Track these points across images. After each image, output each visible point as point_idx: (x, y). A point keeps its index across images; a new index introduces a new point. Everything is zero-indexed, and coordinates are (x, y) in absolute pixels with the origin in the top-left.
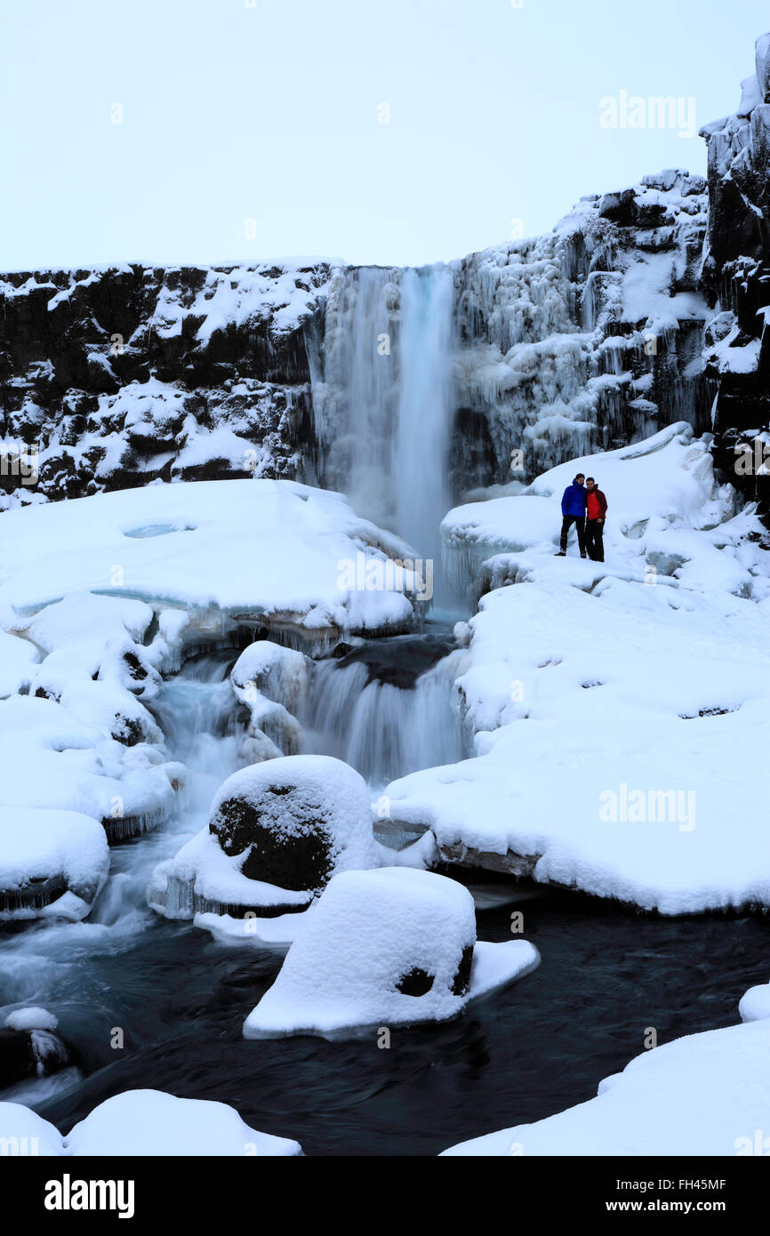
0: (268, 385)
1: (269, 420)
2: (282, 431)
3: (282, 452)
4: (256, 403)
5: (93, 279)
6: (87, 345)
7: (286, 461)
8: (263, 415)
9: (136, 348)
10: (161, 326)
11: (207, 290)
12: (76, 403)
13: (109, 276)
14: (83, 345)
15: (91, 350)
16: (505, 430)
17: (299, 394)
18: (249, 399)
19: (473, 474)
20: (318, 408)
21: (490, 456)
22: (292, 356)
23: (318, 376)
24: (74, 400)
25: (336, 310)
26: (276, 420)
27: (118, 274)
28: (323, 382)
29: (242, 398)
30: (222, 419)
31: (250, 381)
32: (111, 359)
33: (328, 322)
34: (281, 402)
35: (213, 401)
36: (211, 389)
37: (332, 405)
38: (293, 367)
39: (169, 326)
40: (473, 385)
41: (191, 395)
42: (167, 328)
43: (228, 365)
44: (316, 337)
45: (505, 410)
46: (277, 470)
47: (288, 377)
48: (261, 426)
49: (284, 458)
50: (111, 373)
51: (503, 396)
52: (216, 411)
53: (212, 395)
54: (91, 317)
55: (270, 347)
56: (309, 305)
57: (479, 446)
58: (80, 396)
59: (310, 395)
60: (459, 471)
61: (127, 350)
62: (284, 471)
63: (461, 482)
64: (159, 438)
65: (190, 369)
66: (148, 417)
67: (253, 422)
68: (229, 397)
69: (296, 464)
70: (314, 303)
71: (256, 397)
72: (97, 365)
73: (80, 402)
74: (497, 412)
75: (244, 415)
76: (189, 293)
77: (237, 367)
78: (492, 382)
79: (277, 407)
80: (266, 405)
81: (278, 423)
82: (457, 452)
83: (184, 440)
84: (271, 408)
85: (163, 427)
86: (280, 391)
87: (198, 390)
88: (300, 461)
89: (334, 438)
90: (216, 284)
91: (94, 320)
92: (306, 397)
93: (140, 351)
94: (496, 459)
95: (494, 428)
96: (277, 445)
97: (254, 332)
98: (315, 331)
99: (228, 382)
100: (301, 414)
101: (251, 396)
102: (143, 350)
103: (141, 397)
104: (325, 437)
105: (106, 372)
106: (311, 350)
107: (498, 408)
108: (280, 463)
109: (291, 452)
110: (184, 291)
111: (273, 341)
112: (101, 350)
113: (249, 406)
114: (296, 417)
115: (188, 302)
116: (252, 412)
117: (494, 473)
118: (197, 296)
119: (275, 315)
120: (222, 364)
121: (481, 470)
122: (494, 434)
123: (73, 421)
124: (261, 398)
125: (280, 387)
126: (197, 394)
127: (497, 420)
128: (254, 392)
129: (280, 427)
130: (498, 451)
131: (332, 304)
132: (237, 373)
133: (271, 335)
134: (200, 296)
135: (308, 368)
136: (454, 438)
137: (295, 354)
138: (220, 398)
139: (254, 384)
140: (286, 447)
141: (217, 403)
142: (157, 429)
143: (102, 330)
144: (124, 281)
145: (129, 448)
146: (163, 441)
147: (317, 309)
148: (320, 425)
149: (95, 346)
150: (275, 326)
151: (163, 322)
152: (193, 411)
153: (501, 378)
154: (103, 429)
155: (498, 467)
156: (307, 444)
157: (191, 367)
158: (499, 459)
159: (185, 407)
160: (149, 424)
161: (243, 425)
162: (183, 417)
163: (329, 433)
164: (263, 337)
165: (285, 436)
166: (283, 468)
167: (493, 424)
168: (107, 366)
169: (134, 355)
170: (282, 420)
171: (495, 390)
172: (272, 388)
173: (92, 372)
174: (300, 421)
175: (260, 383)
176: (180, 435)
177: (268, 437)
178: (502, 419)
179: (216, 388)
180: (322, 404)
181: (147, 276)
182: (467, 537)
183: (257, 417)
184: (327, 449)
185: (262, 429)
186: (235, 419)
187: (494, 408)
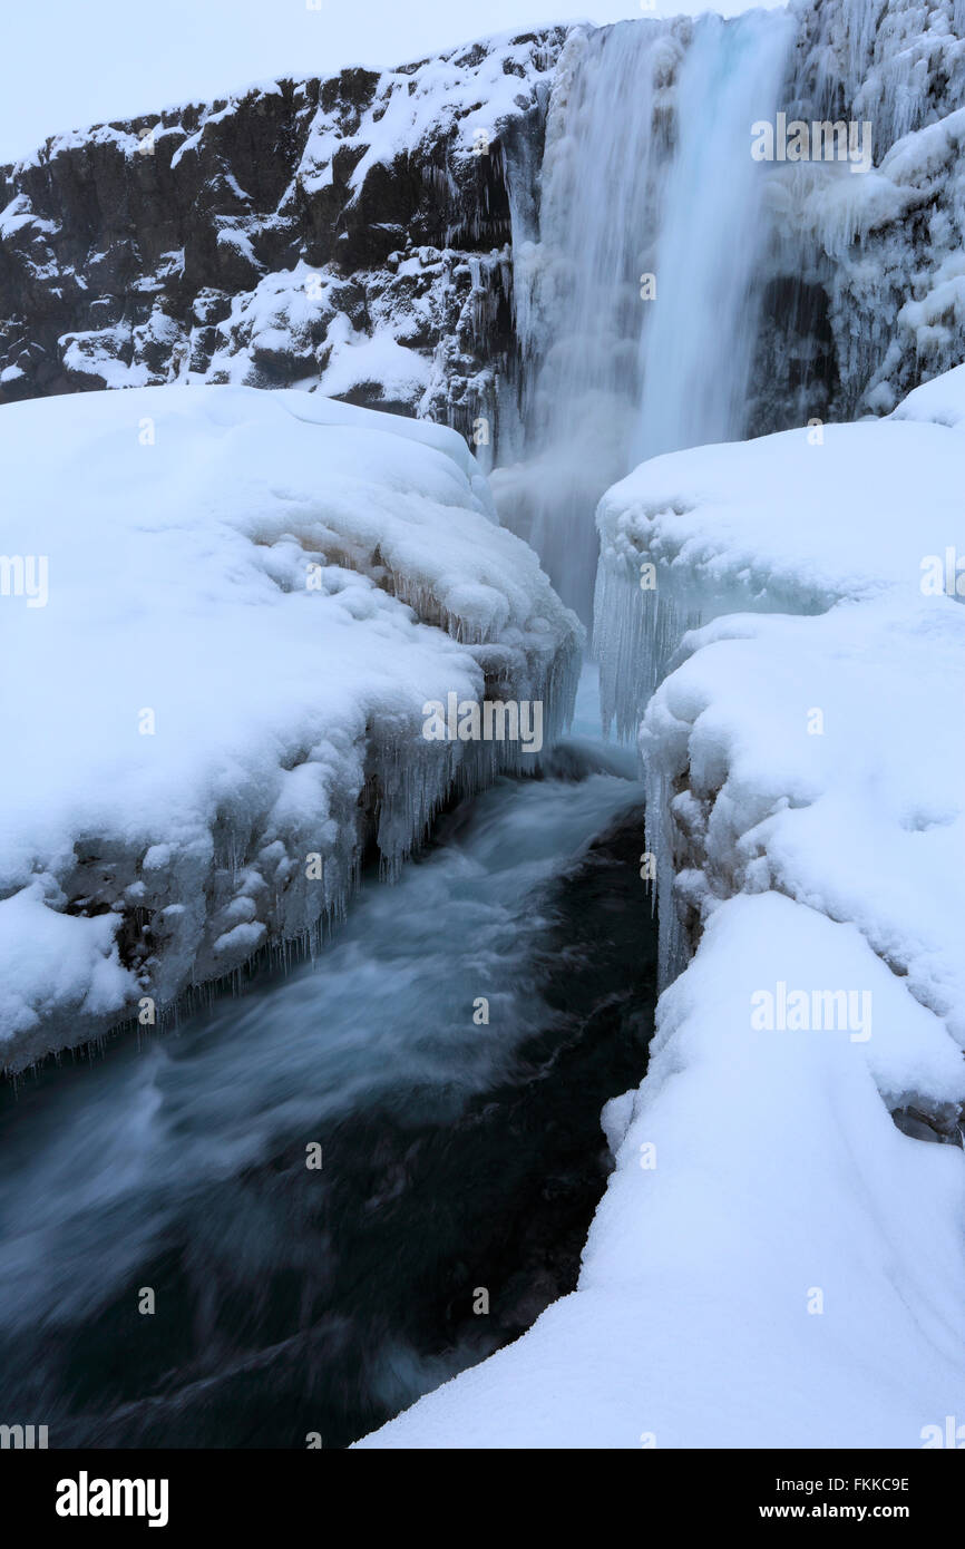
0: (447, 254)
1: (443, 315)
2: (463, 331)
3: (459, 368)
4: (429, 287)
5: (230, 110)
6: (218, 217)
7: (464, 384)
8: (436, 306)
9: (286, 219)
10: (309, 174)
11: (377, 104)
12: (206, 308)
13: (247, 103)
14: (213, 217)
15: (224, 225)
16: (861, 316)
17: (493, 266)
18: (420, 281)
19: (788, 404)
20: (521, 289)
21: (826, 369)
22: (482, 196)
23: (526, 232)
24: (205, 304)
25: (564, 103)
26: (455, 314)
27: (260, 97)
28: (537, 241)
29: (410, 280)
30: (382, 318)
31: (423, 251)
32: (253, 239)
33: (551, 128)
34: (463, 282)
35: (372, 289)
36: (373, 270)
37: (547, 284)
38: (486, 218)
39: (318, 172)
40: (806, 225)
41: (346, 283)
42: (318, 176)
43: (396, 227)
44: (527, 159)
45: (866, 273)
46: (449, 398)
47: (477, 237)
48: (433, 326)
49: (463, 379)
50: (252, 259)
51: (862, 244)
52: (377, 305)
53: (371, 280)
54: (225, 173)
55: (452, 184)
56: (520, 100)
57: (806, 351)
58: (214, 298)
59: (510, 266)
60: (763, 399)
61: (274, 222)
62: (460, 402)
63: (767, 420)
64: (297, 354)
65: (345, 240)
66: (282, 321)
67: (422, 319)
68: (393, 281)
69: (481, 389)
70: (529, 95)
71: (429, 277)
72: (230, 248)
73: (212, 306)
74: (848, 275)
75: (410, 309)
76: (352, 115)
77: (410, 229)
78: (845, 210)
79: (458, 290)
80: (443, 286)
81: (457, 319)
82: (765, 363)
83: (326, 356)
84: (447, 293)
85: (301, 336)
86: (465, 262)
87: (355, 275)
88: (490, 385)
89: (550, 341)
90: (389, 92)
91: (230, 179)
92: (504, 270)
93: (289, 223)
94: (838, 374)
95: (840, 312)
96: (453, 357)
97: (427, 161)
98: (525, 147)
99: (393, 257)
100: (495, 303)
101: (424, 276)
102: (294, 220)
103: (279, 292)
104: (533, 340)
105: (244, 259)
106: (514, 181)
107: (849, 266)
108: (456, 388)
109: (476, 367)
110: (345, 111)
111: (453, 171)
112: (241, 225)
113: (418, 294)
114: (487, 306)
115: (350, 128)
116: (422, 304)
117: (830, 402)
118: (362, 119)
119: (462, 124)
120: (385, 226)
121: (804, 397)
122: (837, 324)
123: (201, 336)
124: (437, 277)
125: (465, 256)
126: (354, 281)
127: (847, 295)
128: (430, 268)
129: (459, 325)
130: (842, 358)
131: (558, 94)
132: (409, 241)
133: (452, 160)
134: (367, 117)
135: (509, 217)
136: (760, 337)
137: (487, 191)
138: (380, 283)
139: (428, 255)
140: (467, 359)
141: (377, 292)
142: (295, 340)
143: (242, 194)
144: (268, 109)
145: (254, 371)
146: (301, 359)
147: (533, 107)
148: (526, 320)
149: (231, 219)
150: (459, 144)
151: (312, 167)
152: (347, 309)
153: (863, 201)
154: (232, 344)
155: (840, 391)
156: (505, 355)
157: (345, 236)
158: (844, 375)
159: (332, 301)
160: (282, 332)
161: (409, 327)
162: (328, 317)
163: (542, 333)
164: (440, 168)
165: (466, 343)
166: (460, 397)
167: (837, 303)
168: (247, 249)
169: (282, 229)
170: (463, 313)
171: (846, 231)
172: (453, 259)
173: (224, 259)
174: (494, 314)
175: (437, 251)
176: (322, 347)
177: (441, 344)
178: (856, 292)
179: (379, 269)
180: (530, 281)
181: (298, 95)
182: (655, 543)
183: (428, 311)
184: (538, 361)
185: (435, 330)
186: (399, 317)
187: (843, 268)
